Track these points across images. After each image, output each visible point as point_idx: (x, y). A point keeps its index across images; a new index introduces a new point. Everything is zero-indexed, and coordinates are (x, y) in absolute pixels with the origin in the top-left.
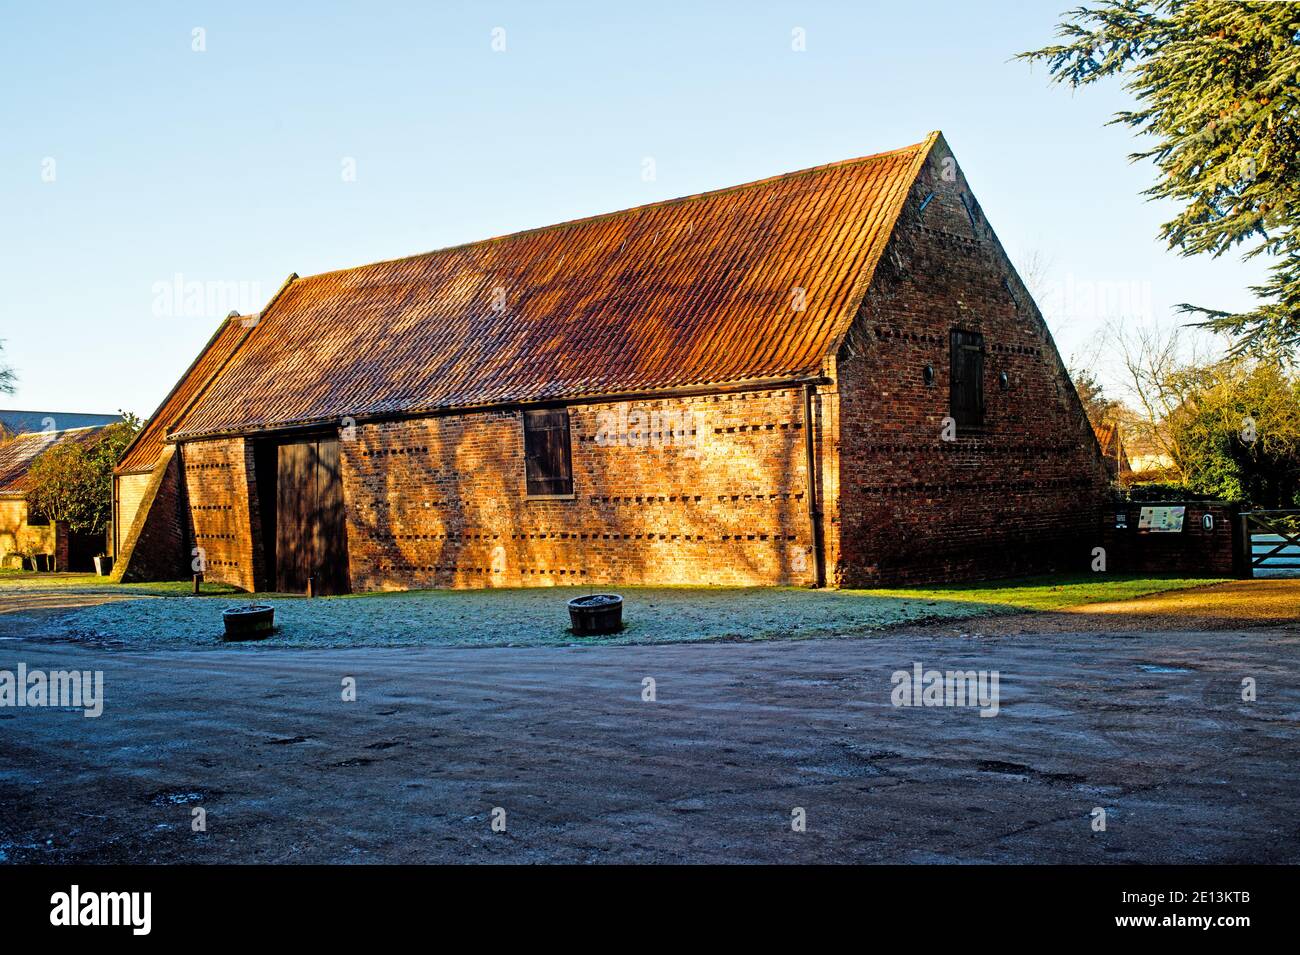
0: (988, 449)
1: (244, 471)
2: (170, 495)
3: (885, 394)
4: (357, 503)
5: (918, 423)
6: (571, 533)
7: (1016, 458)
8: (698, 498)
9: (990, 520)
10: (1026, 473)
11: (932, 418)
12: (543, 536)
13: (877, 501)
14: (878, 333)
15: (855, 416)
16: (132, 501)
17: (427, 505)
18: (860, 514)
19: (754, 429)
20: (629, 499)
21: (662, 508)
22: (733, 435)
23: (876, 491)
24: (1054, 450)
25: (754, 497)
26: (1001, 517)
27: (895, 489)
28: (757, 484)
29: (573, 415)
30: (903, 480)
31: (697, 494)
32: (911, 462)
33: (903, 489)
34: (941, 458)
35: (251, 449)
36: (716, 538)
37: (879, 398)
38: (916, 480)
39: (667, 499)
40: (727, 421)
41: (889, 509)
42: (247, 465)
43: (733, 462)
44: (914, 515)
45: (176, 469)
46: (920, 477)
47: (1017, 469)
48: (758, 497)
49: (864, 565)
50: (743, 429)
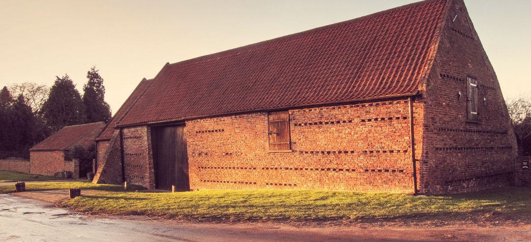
0: (479, 132)
1: (146, 139)
2: (116, 149)
3: (444, 104)
4: (193, 153)
5: (456, 118)
6: (289, 167)
7: (489, 136)
8: (352, 152)
9: (480, 164)
10: (492, 143)
11: (460, 116)
12: (276, 169)
13: (441, 154)
14: (441, 75)
15: (433, 113)
16: (103, 151)
17: (224, 154)
18: (434, 160)
19: (381, 120)
20: (318, 152)
21: (334, 156)
22: (371, 122)
23: (441, 149)
24: (500, 133)
25: (381, 152)
26: (483, 163)
27: (447, 148)
28: (383, 145)
29: (292, 114)
30: (451, 145)
31: (352, 150)
32: (453, 136)
33: (450, 149)
34: (464, 135)
35: (150, 130)
36: (362, 171)
37: (442, 105)
38: (455, 145)
39: (337, 152)
40: (368, 116)
41: (445, 158)
42: (148, 137)
43: (371, 135)
44: (454, 161)
45: (119, 139)
46: (456, 143)
47: (489, 141)
48: (383, 151)
49: (436, 184)
50: (376, 119)
